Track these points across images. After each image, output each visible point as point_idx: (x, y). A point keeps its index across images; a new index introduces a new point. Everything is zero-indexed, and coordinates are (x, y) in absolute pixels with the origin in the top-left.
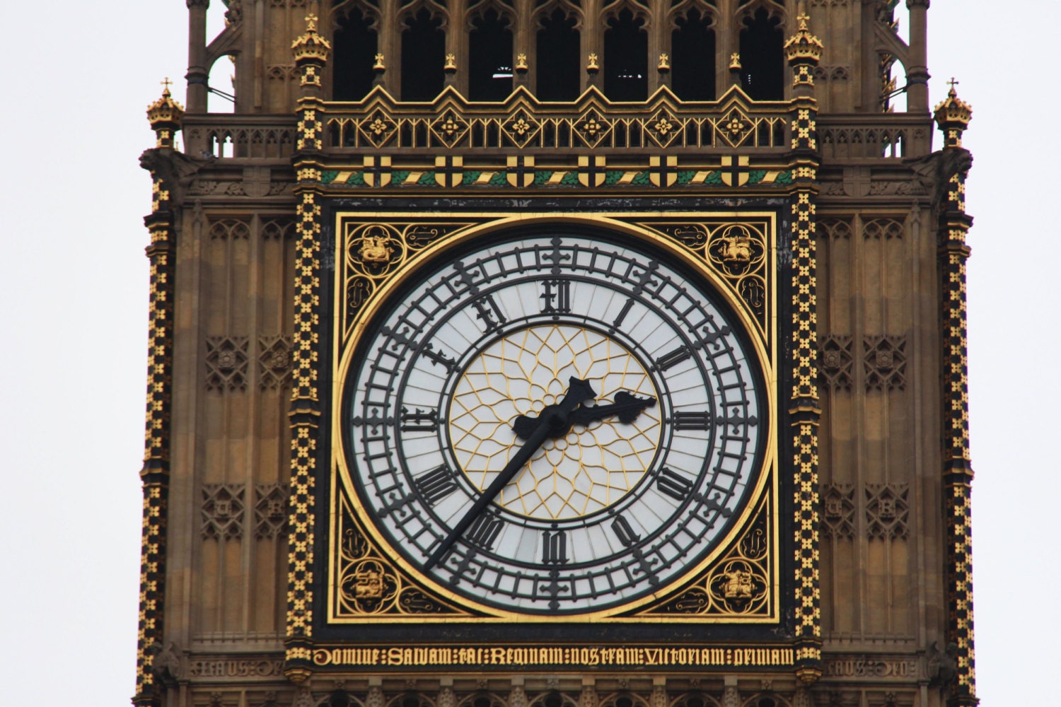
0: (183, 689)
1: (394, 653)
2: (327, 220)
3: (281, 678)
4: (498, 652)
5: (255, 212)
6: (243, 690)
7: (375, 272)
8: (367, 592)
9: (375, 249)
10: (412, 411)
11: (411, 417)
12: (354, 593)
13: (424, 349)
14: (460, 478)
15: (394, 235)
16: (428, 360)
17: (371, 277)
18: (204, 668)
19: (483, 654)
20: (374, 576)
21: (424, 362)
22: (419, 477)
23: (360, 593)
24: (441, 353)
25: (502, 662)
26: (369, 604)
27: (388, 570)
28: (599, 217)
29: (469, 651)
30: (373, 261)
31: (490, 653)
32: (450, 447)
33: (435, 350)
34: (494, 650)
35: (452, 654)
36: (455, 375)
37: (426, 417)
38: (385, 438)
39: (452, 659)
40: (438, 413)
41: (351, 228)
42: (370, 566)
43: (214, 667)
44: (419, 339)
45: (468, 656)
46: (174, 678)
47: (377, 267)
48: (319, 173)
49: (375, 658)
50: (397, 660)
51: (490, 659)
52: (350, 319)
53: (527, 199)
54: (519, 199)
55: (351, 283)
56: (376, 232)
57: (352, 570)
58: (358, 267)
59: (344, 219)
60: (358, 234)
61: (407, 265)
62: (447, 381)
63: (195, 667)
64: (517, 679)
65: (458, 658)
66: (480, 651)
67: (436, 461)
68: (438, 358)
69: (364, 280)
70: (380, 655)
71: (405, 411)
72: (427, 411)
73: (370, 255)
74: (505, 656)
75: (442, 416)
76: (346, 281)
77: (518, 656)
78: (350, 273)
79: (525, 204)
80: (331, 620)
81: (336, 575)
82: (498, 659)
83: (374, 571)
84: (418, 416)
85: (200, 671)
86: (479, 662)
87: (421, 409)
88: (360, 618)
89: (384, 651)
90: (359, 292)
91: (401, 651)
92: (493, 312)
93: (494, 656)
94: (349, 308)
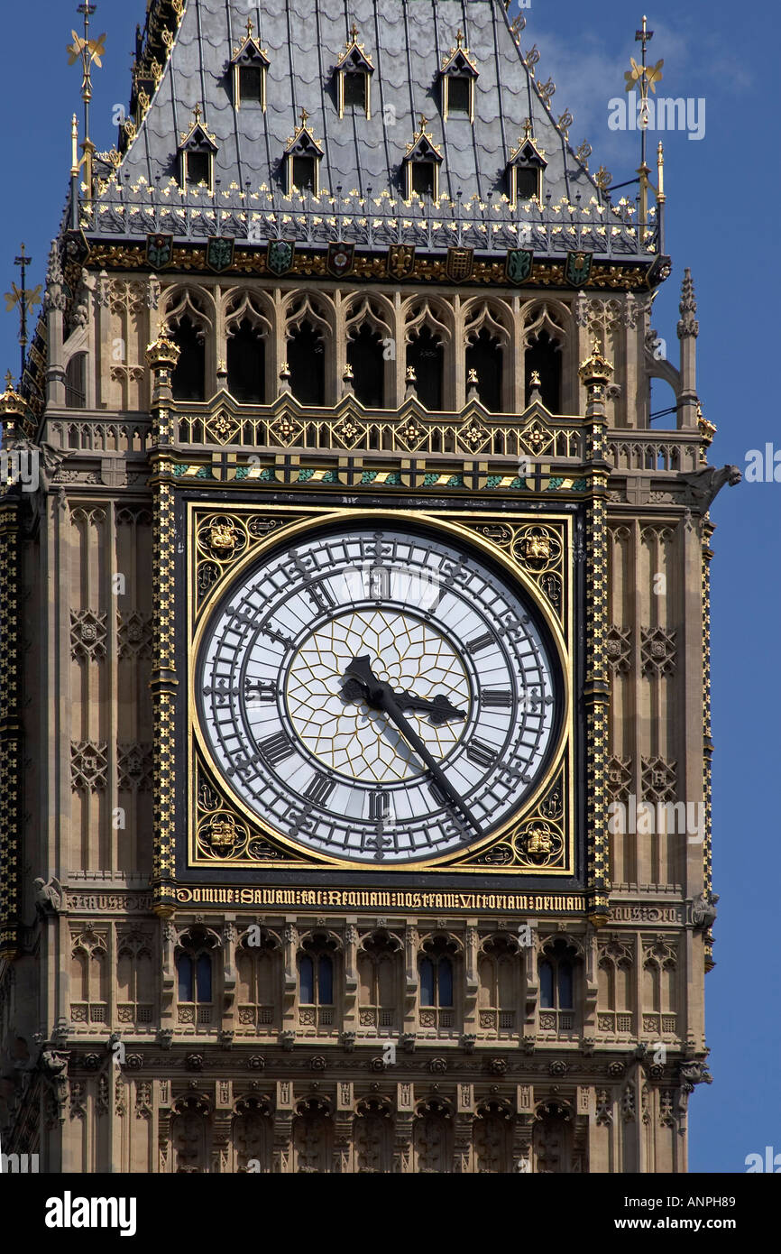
0: (63, 919)
1: (246, 893)
2: (180, 509)
3: (145, 912)
4: (335, 895)
5: (112, 500)
6: (113, 921)
7: (222, 557)
8: (221, 840)
9: (223, 537)
10: (254, 682)
11: (254, 688)
12: (209, 841)
13: (264, 628)
14: (297, 743)
15: (238, 524)
16: (267, 638)
17: (218, 562)
18: (79, 901)
19: (322, 896)
20: (227, 826)
21: (264, 640)
22: (261, 741)
23: (215, 841)
24: (279, 632)
25: (339, 903)
26: (223, 851)
27: (238, 822)
28: (419, 514)
29: (310, 893)
30: (220, 548)
31: (328, 895)
32: (287, 716)
33: (274, 629)
34: (331, 893)
35: (296, 895)
36: (291, 652)
37: (266, 689)
38: (231, 707)
39: (296, 900)
40: (277, 686)
41: (200, 517)
42: (222, 817)
43: (88, 901)
44: (259, 618)
45: (309, 897)
46: (55, 910)
47: (223, 553)
48: (173, 466)
49: (230, 897)
50: (249, 899)
51: (328, 901)
52: (201, 598)
53: (355, 496)
54: (348, 496)
55: (201, 567)
56: (222, 521)
57: (207, 820)
58: (207, 552)
59: (194, 509)
60: (207, 523)
61: (251, 553)
62: (285, 657)
63: (71, 901)
64: (352, 919)
65: (301, 899)
66: (319, 893)
67: (276, 727)
68: (276, 637)
69: (213, 565)
70: (235, 894)
71: (249, 682)
72: (268, 683)
73: (218, 542)
74: (341, 898)
75: (281, 688)
76: (197, 565)
77: (351, 898)
78: (200, 557)
79: (354, 500)
80: (191, 864)
81: (194, 825)
82: (335, 901)
83: (226, 821)
84: (260, 688)
85: (75, 904)
86: (319, 902)
87: (262, 681)
88: (215, 861)
89: (237, 892)
90: (209, 575)
91: (252, 891)
92: (323, 597)
93: (331, 898)
94: (200, 589)
